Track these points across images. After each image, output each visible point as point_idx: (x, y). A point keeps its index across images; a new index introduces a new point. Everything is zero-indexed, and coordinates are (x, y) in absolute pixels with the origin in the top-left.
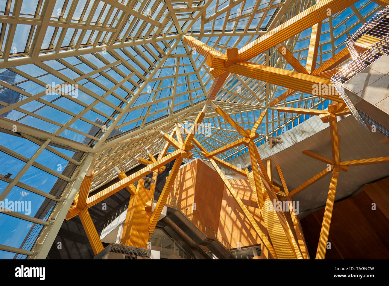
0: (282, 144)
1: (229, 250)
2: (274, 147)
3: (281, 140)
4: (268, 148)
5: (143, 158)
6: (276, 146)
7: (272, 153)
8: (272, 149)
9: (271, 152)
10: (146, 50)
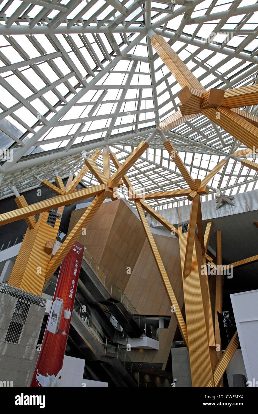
0: (233, 207)
1: (133, 315)
2: (222, 208)
3: (233, 201)
4: (214, 208)
5: (47, 180)
6: (225, 207)
7: (216, 215)
8: (218, 210)
9: (216, 213)
10: (96, 41)
